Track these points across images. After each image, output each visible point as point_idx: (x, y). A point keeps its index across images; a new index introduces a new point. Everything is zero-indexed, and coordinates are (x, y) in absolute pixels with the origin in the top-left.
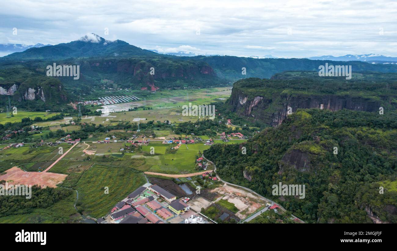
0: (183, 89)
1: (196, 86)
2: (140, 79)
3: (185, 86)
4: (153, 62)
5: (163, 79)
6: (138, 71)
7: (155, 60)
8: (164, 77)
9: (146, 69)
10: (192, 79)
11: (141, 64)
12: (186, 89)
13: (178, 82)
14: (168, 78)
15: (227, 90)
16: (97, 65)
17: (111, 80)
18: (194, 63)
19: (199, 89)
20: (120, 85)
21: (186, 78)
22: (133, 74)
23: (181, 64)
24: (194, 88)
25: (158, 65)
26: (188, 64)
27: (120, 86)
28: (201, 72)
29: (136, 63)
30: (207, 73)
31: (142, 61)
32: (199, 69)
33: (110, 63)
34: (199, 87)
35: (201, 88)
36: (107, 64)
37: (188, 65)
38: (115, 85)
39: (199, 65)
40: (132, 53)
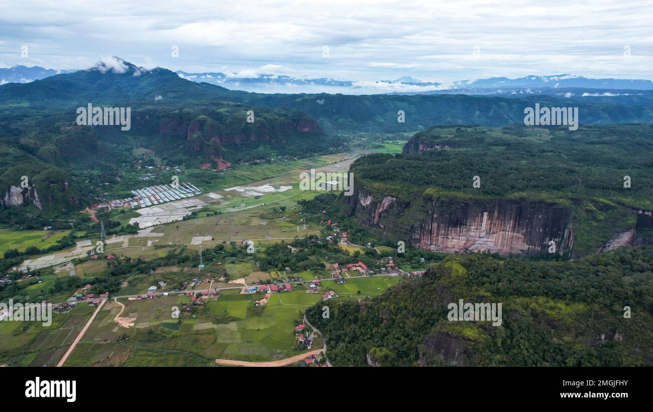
0: (269, 162)
1: (291, 155)
2: (199, 149)
3: (273, 156)
4: (218, 114)
5: (236, 145)
6: (195, 136)
7: (222, 110)
8: (238, 142)
9: (207, 130)
10: (283, 142)
11: (199, 121)
12: (275, 162)
13: (261, 149)
14: (245, 142)
15: (341, 161)
17: (149, 149)
18: (286, 116)
19: (295, 160)
20: (165, 159)
21: (274, 141)
22: (186, 137)
23: (265, 118)
24: (287, 158)
25: (228, 121)
26: (277, 117)
27: (165, 162)
28: (298, 128)
29: (191, 120)
30: (307, 130)
31: (200, 117)
32: (295, 124)
33: (147, 117)
34: (295, 156)
35: (299, 159)
36: (141, 119)
37: (275, 119)
38: (158, 160)
39: (295, 118)
40: (182, 93)
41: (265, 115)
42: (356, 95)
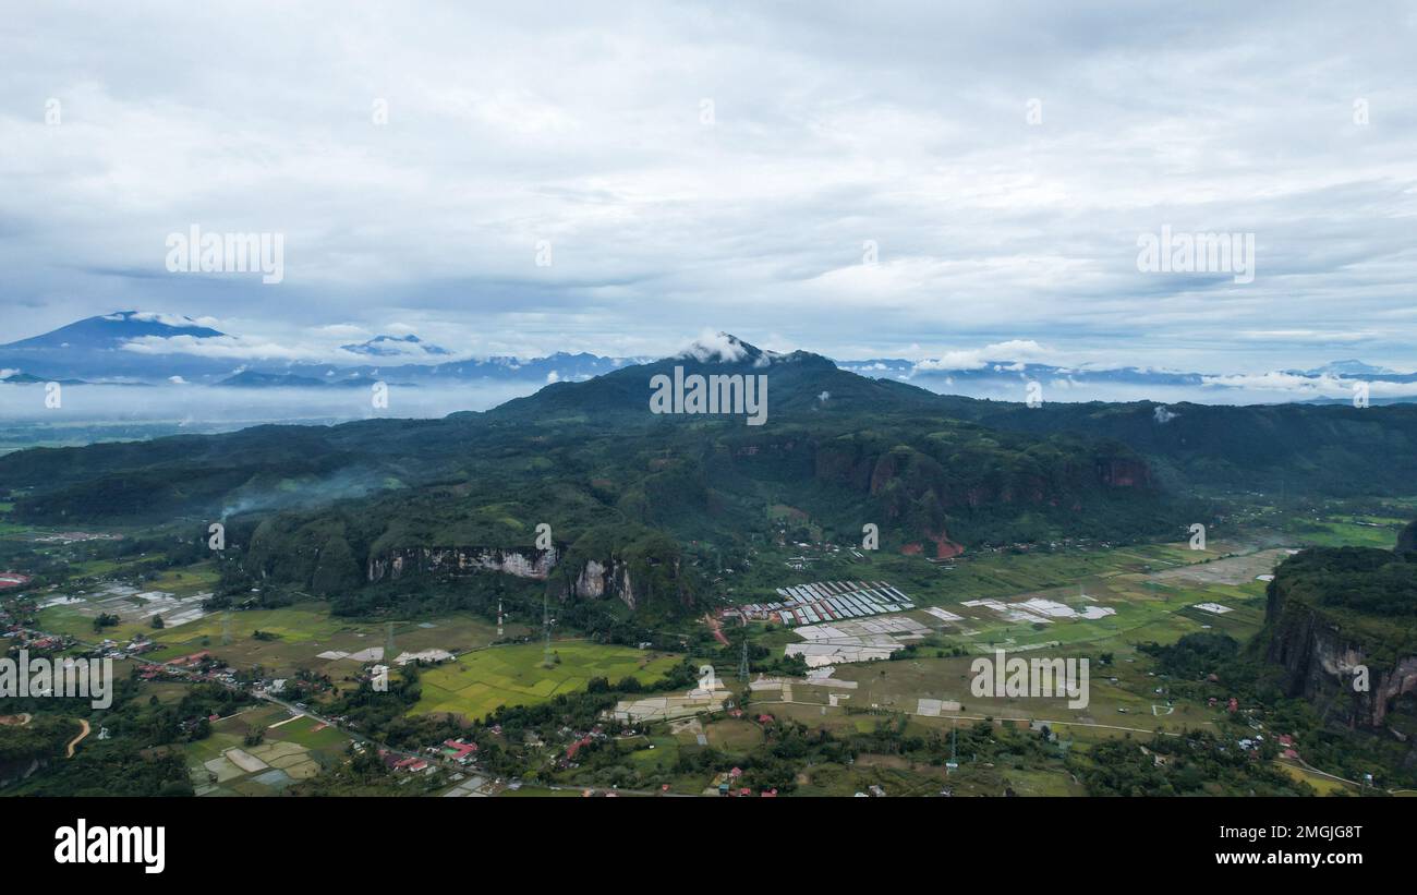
0: (1046, 550)
1: (1095, 537)
2: (896, 515)
3: (1053, 538)
4: (931, 443)
5: (971, 510)
6: (890, 486)
7: (938, 435)
8: (974, 502)
9: (912, 474)
10: (1075, 507)
11: (896, 456)
12: (1058, 550)
13: (1025, 519)
14: (990, 504)
15: (1221, 558)
16: (750, 454)
17: (795, 507)
18: (1077, 449)
19: (1106, 550)
20: (829, 529)
21: (1054, 505)
22: (868, 489)
23: (1032, 454)
24: (1085, 544)
25: (952, 458)
26: (1060, 453)
27: (830, 535)
28: (1107, 478)
29: (879, 454)
30: (1128, 482)
31: (898, 448)
32: (1099, 468)
33: (790, 445)
34: (1104, 541)
35: (1115, 547)
36: (779, 448)
37: (1056, 457)
38: (815, 531)
39: (1100, 455)
40: (849, 400)
41: (1033, 447)
42: (1236, 405)
